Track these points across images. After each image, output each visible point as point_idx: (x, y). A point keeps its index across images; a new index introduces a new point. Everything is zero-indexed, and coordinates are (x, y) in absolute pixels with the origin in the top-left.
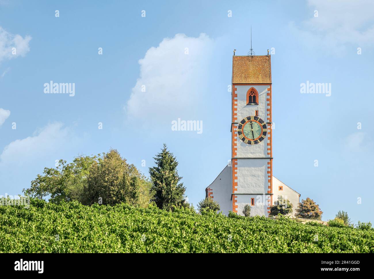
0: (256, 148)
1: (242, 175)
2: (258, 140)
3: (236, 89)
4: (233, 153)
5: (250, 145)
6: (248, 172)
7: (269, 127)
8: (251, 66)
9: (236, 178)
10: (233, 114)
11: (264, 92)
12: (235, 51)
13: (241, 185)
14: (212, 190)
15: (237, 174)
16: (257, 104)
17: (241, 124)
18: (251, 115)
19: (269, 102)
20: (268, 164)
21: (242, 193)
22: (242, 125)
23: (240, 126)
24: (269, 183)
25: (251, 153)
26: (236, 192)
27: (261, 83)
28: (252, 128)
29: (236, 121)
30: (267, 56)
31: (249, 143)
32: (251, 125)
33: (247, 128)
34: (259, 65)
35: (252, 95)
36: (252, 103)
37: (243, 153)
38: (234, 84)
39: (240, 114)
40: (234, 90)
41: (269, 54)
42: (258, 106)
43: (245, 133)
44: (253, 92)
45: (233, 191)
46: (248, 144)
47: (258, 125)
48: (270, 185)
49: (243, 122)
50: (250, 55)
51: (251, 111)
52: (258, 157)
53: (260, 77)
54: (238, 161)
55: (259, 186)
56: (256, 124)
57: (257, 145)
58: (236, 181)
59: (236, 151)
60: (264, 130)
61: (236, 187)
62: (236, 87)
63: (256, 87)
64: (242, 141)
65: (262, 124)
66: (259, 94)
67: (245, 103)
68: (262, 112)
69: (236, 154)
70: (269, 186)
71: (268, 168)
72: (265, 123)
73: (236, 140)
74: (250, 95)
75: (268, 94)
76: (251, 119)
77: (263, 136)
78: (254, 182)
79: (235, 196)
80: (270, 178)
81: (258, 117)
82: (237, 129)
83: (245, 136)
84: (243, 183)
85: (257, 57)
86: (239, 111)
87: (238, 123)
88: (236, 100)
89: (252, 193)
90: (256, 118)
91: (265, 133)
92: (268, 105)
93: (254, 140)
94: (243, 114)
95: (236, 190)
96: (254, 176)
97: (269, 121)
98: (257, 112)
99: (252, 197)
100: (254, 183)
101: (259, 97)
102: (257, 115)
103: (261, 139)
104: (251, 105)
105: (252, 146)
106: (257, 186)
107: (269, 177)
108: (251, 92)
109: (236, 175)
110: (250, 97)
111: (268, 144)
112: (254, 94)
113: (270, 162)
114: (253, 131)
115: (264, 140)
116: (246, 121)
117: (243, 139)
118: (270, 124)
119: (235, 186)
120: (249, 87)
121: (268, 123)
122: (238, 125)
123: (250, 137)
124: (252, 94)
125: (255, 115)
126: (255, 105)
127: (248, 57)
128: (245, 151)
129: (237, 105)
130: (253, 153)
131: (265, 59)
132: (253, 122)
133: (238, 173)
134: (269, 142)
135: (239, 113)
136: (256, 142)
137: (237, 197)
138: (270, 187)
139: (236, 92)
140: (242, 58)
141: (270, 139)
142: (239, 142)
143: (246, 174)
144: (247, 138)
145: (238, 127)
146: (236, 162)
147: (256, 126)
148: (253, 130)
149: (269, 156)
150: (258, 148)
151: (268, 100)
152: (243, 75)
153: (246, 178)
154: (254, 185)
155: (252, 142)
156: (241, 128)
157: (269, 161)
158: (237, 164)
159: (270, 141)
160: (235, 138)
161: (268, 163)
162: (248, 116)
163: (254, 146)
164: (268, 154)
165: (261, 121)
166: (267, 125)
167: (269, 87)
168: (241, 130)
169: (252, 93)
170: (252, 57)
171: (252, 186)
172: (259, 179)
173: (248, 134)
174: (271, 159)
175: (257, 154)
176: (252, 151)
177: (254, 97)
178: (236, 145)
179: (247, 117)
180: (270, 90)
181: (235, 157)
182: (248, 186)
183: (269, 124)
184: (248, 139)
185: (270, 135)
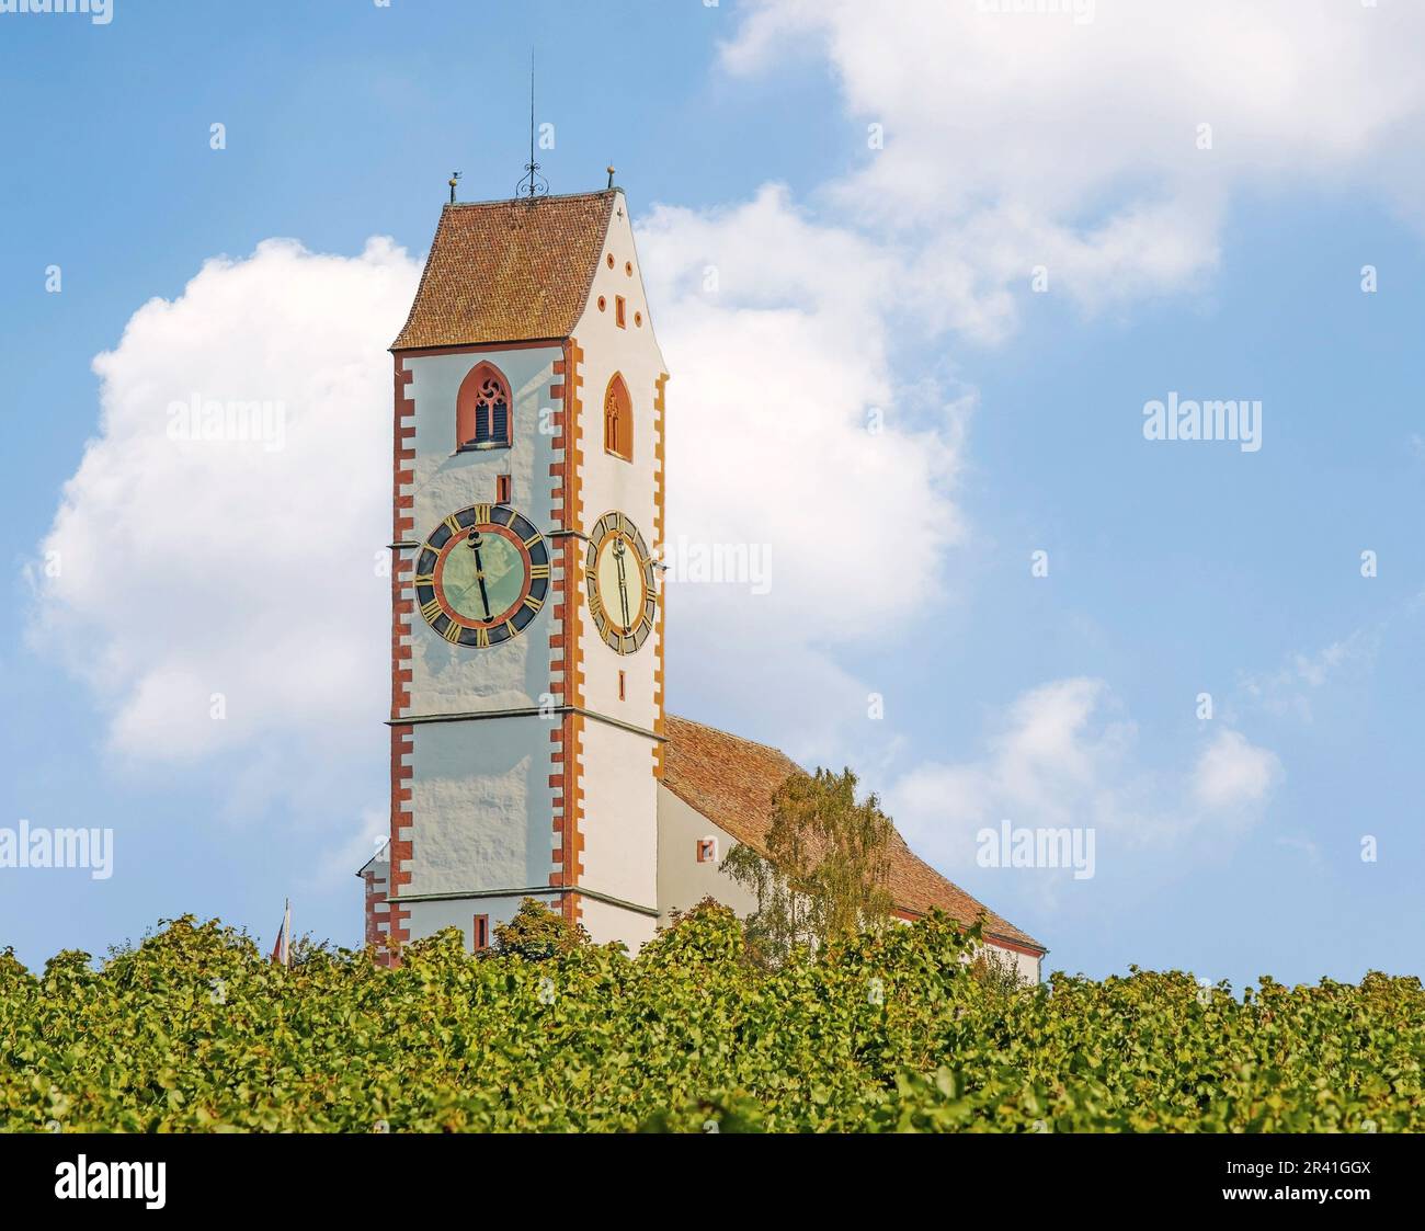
0: (501, 664)
1: (435, 802)
2: (510, 626)
3: (410, 377)
4: (400, 699)
5: (471, 650)
6: (460, 788)
7: (559, 554)
8: (514, 253)
9: (408, 819)
10: (400, 503)
11: (537, 381)
13: (427, 853)
15: (410, 798)
16: (503, 439)
17: (429, 546)
18: (476, 503)
19: (558, 431)
20: (552, 741)
21: (433, 891)
22: (435, 550)
23: (425, 558)
24: (558, 835)
25: (476, 689)
26: (405, 892)
27: (525, 337)
28: (479, 567)
29: (407, 536)
30: (601, 195)
31: (469, 640)
32: (472, 553)
33: (457, 571)
34: (550, 243)
35: (490, 402)
36: (487, 439)
37: (441, 693)
38: (402, 354)
39: (427, 502)
40: (402, 380)
41: (614, 185)
42: (507, 454)
43: (450, 589)
44: (494, 385)
45: (394, 889)
46: (462, 649)
47: (506, 547)
48: (559, 847)
49: (441, 537)
50: (527, 193)
51: (473, 481)
52: (509, 706)
54: (418, 736)
55: (513, 853)
56: (499, 544)
57: (503, 649)
58: (404, 834)
59: (406, 686)
60: (536, 571)
61: (405, 865)
62: (407, 364)
64: (433, 634)
65: (528, 544)
66: (516, 397)
67: (451, 441)
69: (407, 703)
70: (556, 852)
71: (555, 758)
72: (541, 535)
73: (407, 630)
74: (482, 402)
75: (556, 392)
76: (478, 518)
77: (531, 603)
78: (490, 833)
79: (401, 908)
80: (559, 811)
81: (507, 507)
82: (414, 577)
83: (447, 607)
84: (435, 842)
85: (556, 202)
86: (422, 486)
87: (415, 546)
88: (413, 432)
89: (480, 888)
90: (499, 512)
91: (539, 588)
92: (558, 443)
93: (491, 626)
94: (440, 497)
95: (409, 879)
96: (487, 803)
97: (558, 526)
98: (504, 482)
99: (480, 907)
100: (490, 836)
101: (516, 407)
102: (504, 498)
103: (523, 618)
104: (476, 449)
105: (482, 656)
106: (502, 851)
107: (556, 802)
108: (486, 385)
109: (405, 806)
110: (481, 410)
111: (553, 642)
112: (497, 395)
113: (561, 727)
114: (482, 583)
115: (538, 620)
116: (454, 532)
117: (440, 625)
118: (563, 538)
119: (403, 862)
121: (554, 536)
122: (415, 555)
123: (471, 609)
124: (490, 395)
125: (491, 497)
126: (496, 448)
127: (513, 205)
128: (450, 684)
129: (414, 455)
130: (486, 688)
131: (586, 212)
132: (483, 537)
133: (414, 795)
134: (556, 627)
135: (425, 496)
136: (498, 638)
137: (407, 915)
138: (559, 854)
139: (409, 391)
140: (483, 213)
141: (566, 614)
143: (451, 797)
144: (455, 614)
145: (415, 566)
146: (405, 738)
147: (501, 556)
148: (482, 574)
149: (559, 700)
150: (506, 664)
151: (556, 419)
152: (461, 301)
153: (451, 814)
154: (489, 851)
155: (483, 634)
156: (429, 566)
157: (555, 723)
159: (563, 627)
160: (406, 619)
161: (555, 736)
162: (465, 505)
163: (489, 659)
164: (554, 689)
165: (525, 529)
166: (549, 543)
168: (426, 577)
169: (488, 389)
170: (533, 204)
171: (478, 852)
172: (513, 816)
173: (461, 598)
174: (566, 712)
175: (506, 693)
176: (481, 681)
177: (502, 409)
178: (407, 654)
179: (455, 510)
180: (568, 366)
181: (403, 713)
182: (463, 853)
183: (560, 541)
184: (464, 620)
185: (563, 594)
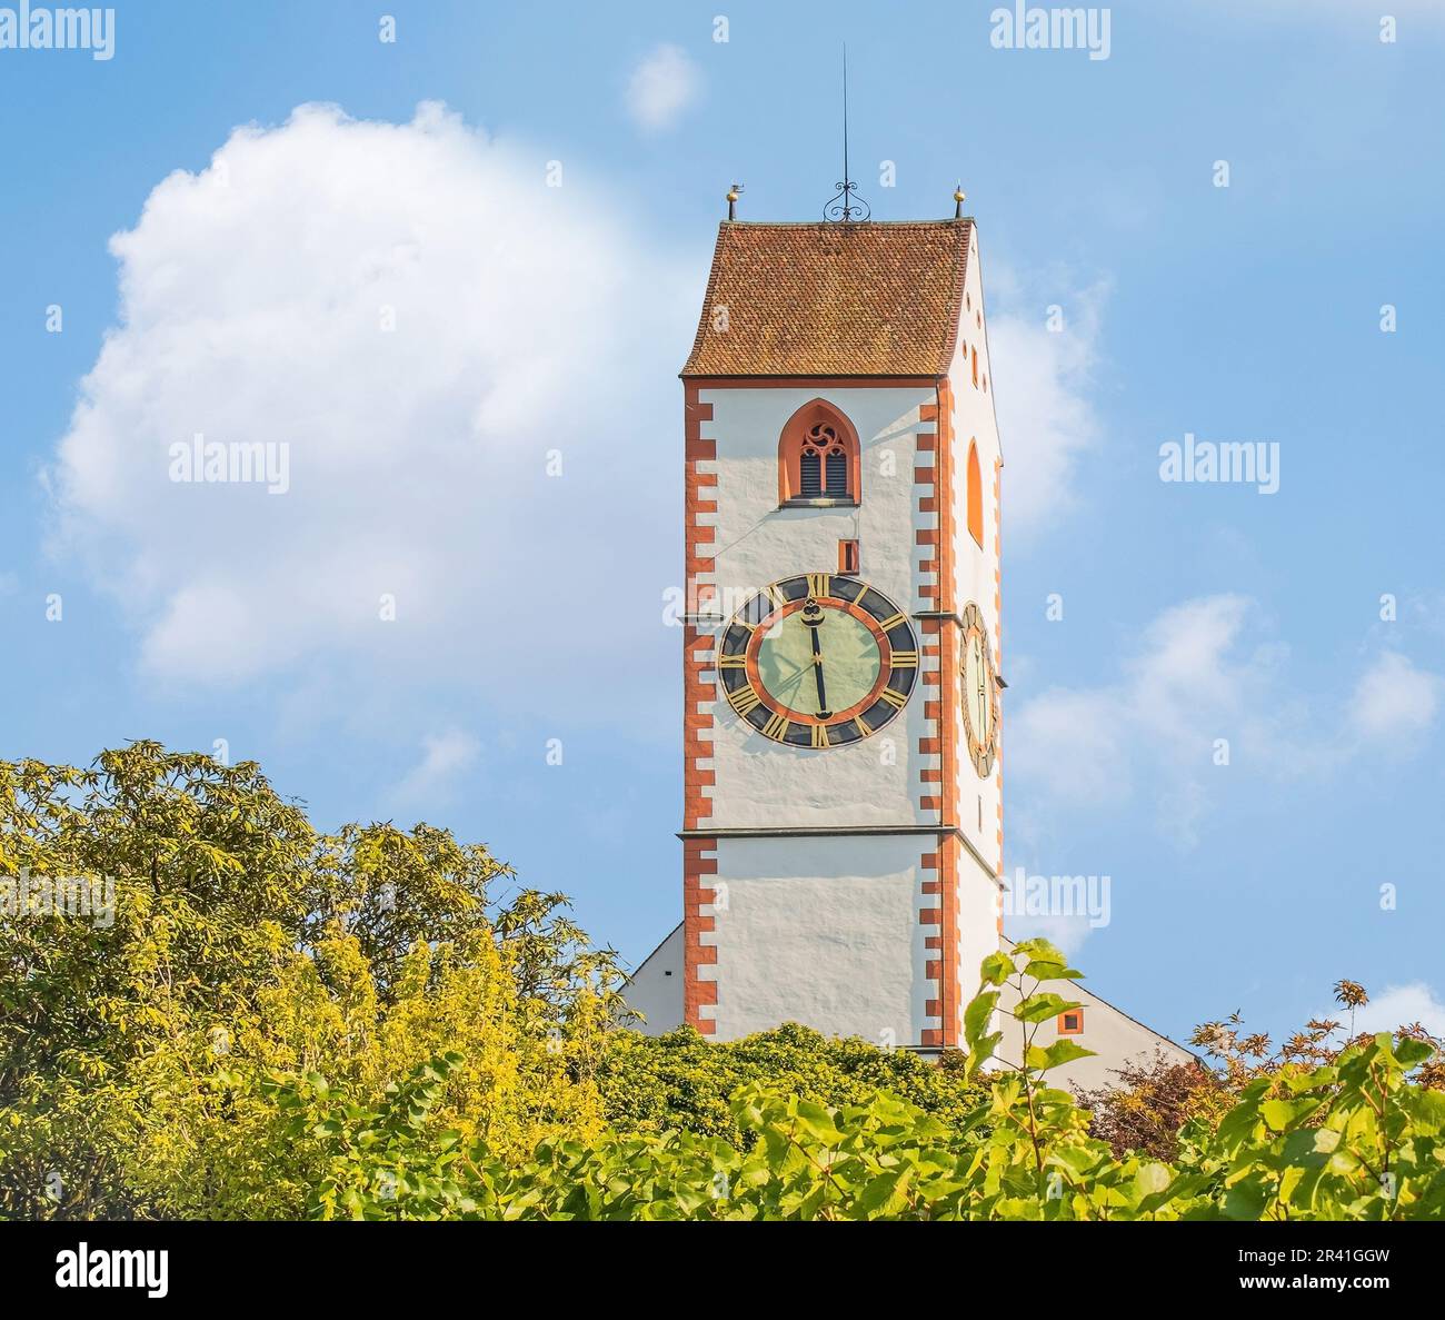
0: (845, 768)
1: (750, 935)
2: (861, 724)
3: (706, 412)
4: (695, 804)
5: (803, 751)
6: (787, 918)
7: (932, 640)
8: (834, 280)
9: (710, 955)
10: (694, 565)
11: (897, 426)
12: (735, 196)
13: (739, 997)
15: (713, 929)
16: (850, 501)
17: (741, 623)
18: (809, 571)
19: (928, 490)
20: (923, 867)
22: (751, 626)
23: (735, 635)
24: (934, 982)
25: (812, 799)
27: (880, 371)
28: (816, 649)
30: (948, 225)
31: (800, 738)
32: (807, 633)
33: (782, 648)
34: (887, 273)
35: (823, 451)
36: (819, 494)
37: (758, 800)
38: (695, 383)
39: (735, 566)
40: (697, 415)
41: (964, 214)
42: (855, 512)
43: (770, 674)
44: (828, 431)
46: (789, 749)
47: (854, 627)
48: (936, 996)
50: (840, 217)
52: (857, 822)
53: (881, 340)
54: (724, 854)
55: (867, 1002)
56: (844, 623)
57: (851, 751)
58: (705, 972)
59: (706, 791)
60: (897, 659)
61: (706, 1012)
62: (706, 394)
63: (841, 400)
64: (746, 729)
65: (886, 625)
66: (866, 443)
67: (770, 495)
68: (885, 547)
69: (707, 809)
70: (929, 1002)
71: (928, 888)
72: (905, 616)
73: (708, 722)
74: (810, 451)
75: (924, 442)
76: (812, 590)
77: (891, 696)
78: (832, 975)
80: (936, 954)
81: (856, 579)
82: (717, 657)
83: (766, 696)
84: (751, 984)
85: (885, 228)
86: (726, 546)
88: (711, 480)
90: (843, 584)
91: (903, 680)
92: (925, 505)
93: (830, 722)
94: (754, 561)
95: (710, 1025)
96: (830, 939)
97: (927, 605)
98: (850, 548)
100: (833, 980)
101: (867, 458)
102: (849, 567)
103: (880, 715)
105: (819, 758)
107: (931, 943)
108: (815, 432)
109: (706, 938)
110: (809, 460)
111: (925, 746)
112: (831, 444)
113: (936, 851)
114: (818, 668)
115: (900, 718)
117: (758, 717)
118: (939, 618)
119: (703, 1007)
120: (793, 401)
121: (925, 617)
122: (719, 630)
123: (802, 702)
124: (823, 442)
125: (832, 565)
126: (837, 506)
127: (821, 229)
128: (771, 792)
129: (714, 507)
130: (826, 798)
131: (931, 242)
132: (824, 612)
133: (718, 924)
134: (929, 730)
136: (846, 734)
138: (938, 1006)
139: (708, 430)
141: (938, 711)
142: (728, 733)
144: (783, 709)
146: (705, 855)
147: (847, 637)
148: (819, 658)
149: (933, 817)
150: (855, 770)
151: (922, 476)
152: (767, 330)
153: (775, 951)
155: (820, 731)
156: (741, 646)
157: (930, 844)
159: (940, 727)
160: (704, 707)
161: (928, 861)
162: (792, 572)
163: (832, 761)
164: (926, 803)
165: (876, 606)
166: (917, 627)
167: (932, 399)
168: (735, 657)
169: (823, 435)
170: (848, 229)
172: (866, 956)
173: (787, 687)
174: (946, 834)
175: (854, 805)
176: (818, 791)
177: (837, 459)
178: (709, 751)
179: (780, 579)
180: (937, 412)
181: (703, 824)
182: (793, 1000)
183: (933, 623)
184: (791, 715)
185: (936, 690)
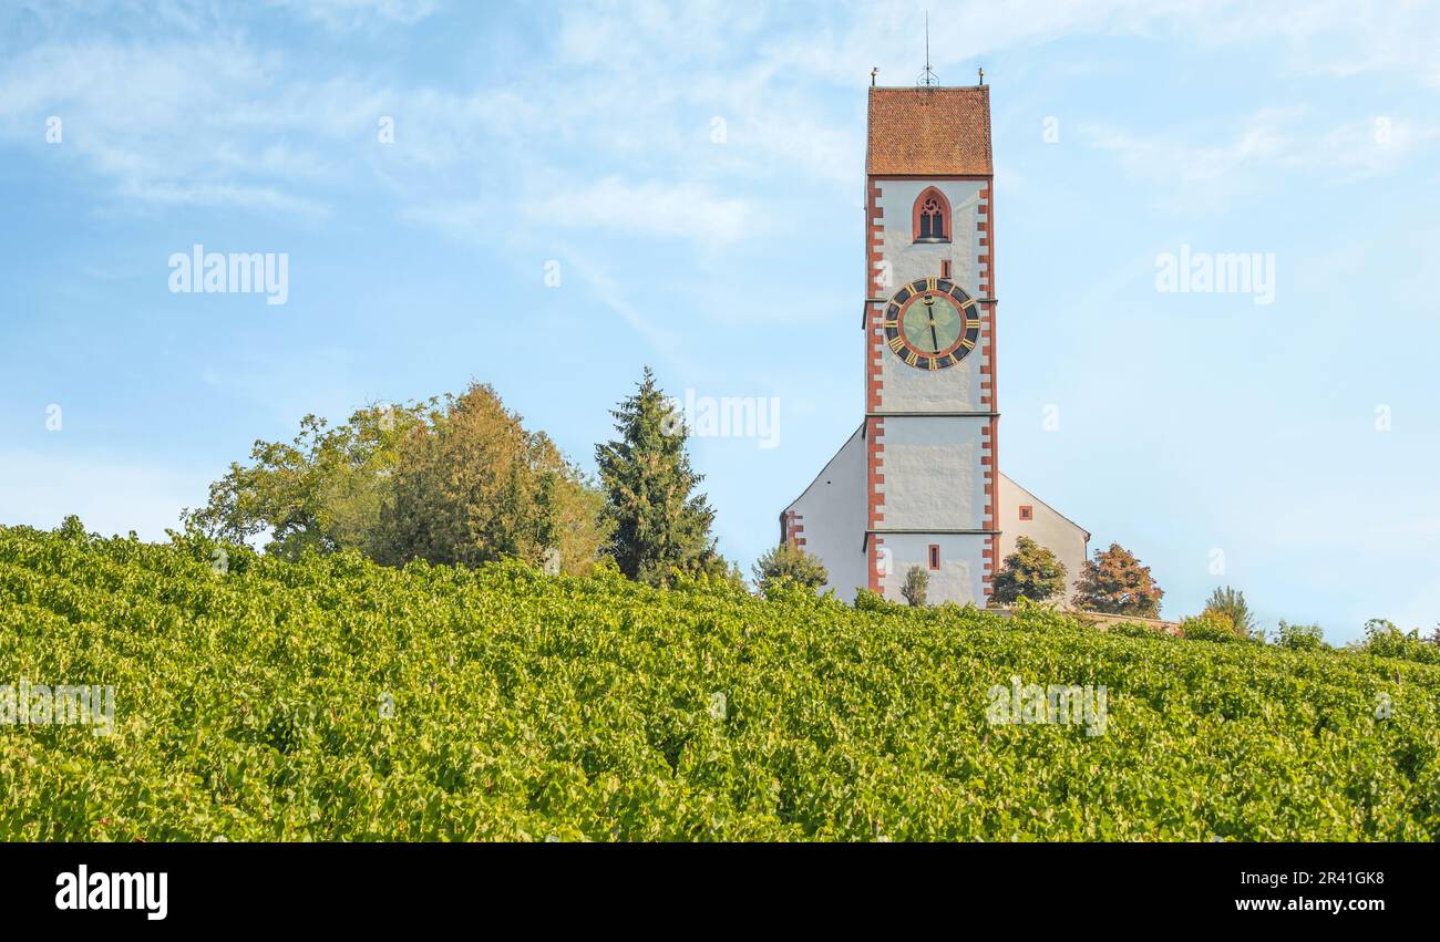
0: (946, 381)
1: (900, 469)
2: (952, 357)
3: (879, 193)
4: (873, 398)
5: (925, 371)
6: (918, 460)
7: (986, 314)
8: (928, 120)
9: (881, 479)
10: (872, 273)
11: (969, 201)
12: (875, 73)
13: (895, 502)
14: (801, 517)
15: (882, 465)
16: (946, 239)
17: (895, 303)
18: (927, 276)
19: (984, 235)
20: (983, 434)
21: (900, 527)
22: (900, 306)
23: (892, 310)
24: (989, 496)
25: (929, 398)
26: (878, 525)
27: (959, 173)
28: (931, 318)
29: (879, 295)
30: (978, 89)
31: (923, 364)
32: (926, 309)
33: (914, 317)
34: (952, 116)
35: (931, 213)
36: (929, 236)
37: (904, 397)
38: (872, 177)
39: (891, 273)
40: (873, 194)
41: (984, 84)
42: (949, 246)
43: (909, 331)
44: (934, 202)
45: (871, 524)
46: (918, 370)
47: (949, 306)
48: (989, 504)
49: (903, 296)
50: (925, 84)
51: (927, 261)
52: (951, 409)
53: (956, 154)
54: (888, 425)
55: (956, 505)
56: (944, 304)
57: (947, 371)
58: (879, 488)
59: (879, 392)
60: (970, 323)
61: (880, 509)
62: (878, 184)
63: (942, 187)
64: (898, 359)
65: (964, 306)
66: (954, 210)
67: (908, 235)
68: (964, 265)
69: (879, 403)
70: (986, 507)
71: (985, 445)
72: (973, 300)
73: (879, 355)
74: (925, 212)
75: (982, 209)
76: (928, 287)
77: (967, 343)
78: (938, 491)
79: (878, 537)
80: (989, 481)
81: (949, 281)
82: (882, 320)
83: (908, 343)
84: (901, 495)
85: (946, 91)
86: (888, 263)
87: (884, 302)
88: (881, 228)
89: (932, 526)
90: (943, 284)
91: (972, 335)
92: (982, 242)
93: (938, 356)
94: (901, 271)
95: (881, 517)
96: (938, 471)
97: (984, 295)
98: (946, 265)
99: (934, 540)
100: (940, 493)
101: (954, 217)
102: (946, 275)
103: (961, 353)
104: (926, 242)
105: (932, 376)
106: (948, 504)
107: (986, 475)
108: (928, 202)
109: (879, 470)
110: (925, 217)
111: (983, 370)
112: (936, 209)
113: (989, 425)
114: (933, 328)
115: (971, 354)
116: (912, 294)
117: (903, 354)
118: (990, 303)
119: (878, 507)
120: (922, 186)
121: (982, 302)
122: (884, 307)
123: (925, 345)
124: (931, 208)
125: (938, 274)
126: (941, 242)
127: (917, 91)
128: (909, 393)
129: (881, 242)
130: (936, 396)
131: (971, 99)
132: (934, 299)
133: (884, 463)
134: (985, 361)
135: (888, 269)
136: (944, 363)
137: (881, 541)
138: (991, 509)
139: (879, 202)
140: (897, 94)
141: (990, 351)
142: (889, 362)
143: (912, 466)
144: (914, 349)
145: (884, 314)
146: (879, 426)
147: (946, 311)
148: (933, 323)
149: (987, 408)
150: (949, 382)
151: (981, 227)
152: (901, 147)
153: (911, 478)
154: (940, 503)
155: (933, 361)
156: (894, 315)
157: (986, 422)
158: (881, 432)
159: (991, 360)
160: (878, 348)
161: (985, 431)
162: (919, 277)
163: (936, 376)
164: (984, 400)
165: (960, 296)
166: (978, 307)
167: (986, 187)
168: (894, 322)
169: (931, 204)
170: (930, 91)
171: (931, 503)
172: (956, 481)
173: (917, 337)
174: (993, 417)
175: (949, 401)
176: (932, 393)
177: (938, 217)
178: (879, 370)
179: (913, 280)
180: (988, 194)
181: (877, 409)
182: (920, 503)
183: (988, 305)
184: (918, 352)
185: (988, 339)
